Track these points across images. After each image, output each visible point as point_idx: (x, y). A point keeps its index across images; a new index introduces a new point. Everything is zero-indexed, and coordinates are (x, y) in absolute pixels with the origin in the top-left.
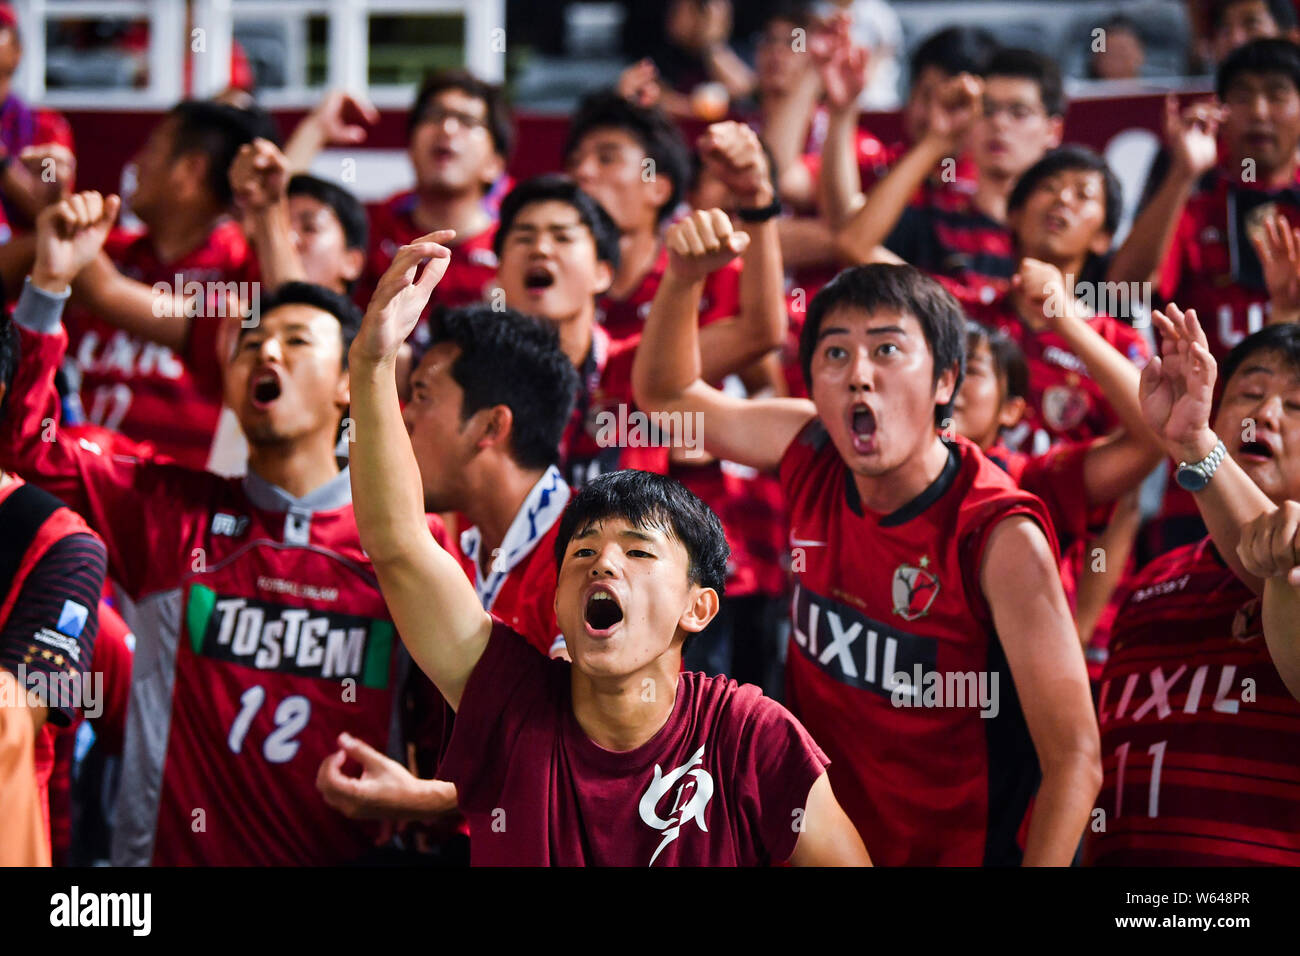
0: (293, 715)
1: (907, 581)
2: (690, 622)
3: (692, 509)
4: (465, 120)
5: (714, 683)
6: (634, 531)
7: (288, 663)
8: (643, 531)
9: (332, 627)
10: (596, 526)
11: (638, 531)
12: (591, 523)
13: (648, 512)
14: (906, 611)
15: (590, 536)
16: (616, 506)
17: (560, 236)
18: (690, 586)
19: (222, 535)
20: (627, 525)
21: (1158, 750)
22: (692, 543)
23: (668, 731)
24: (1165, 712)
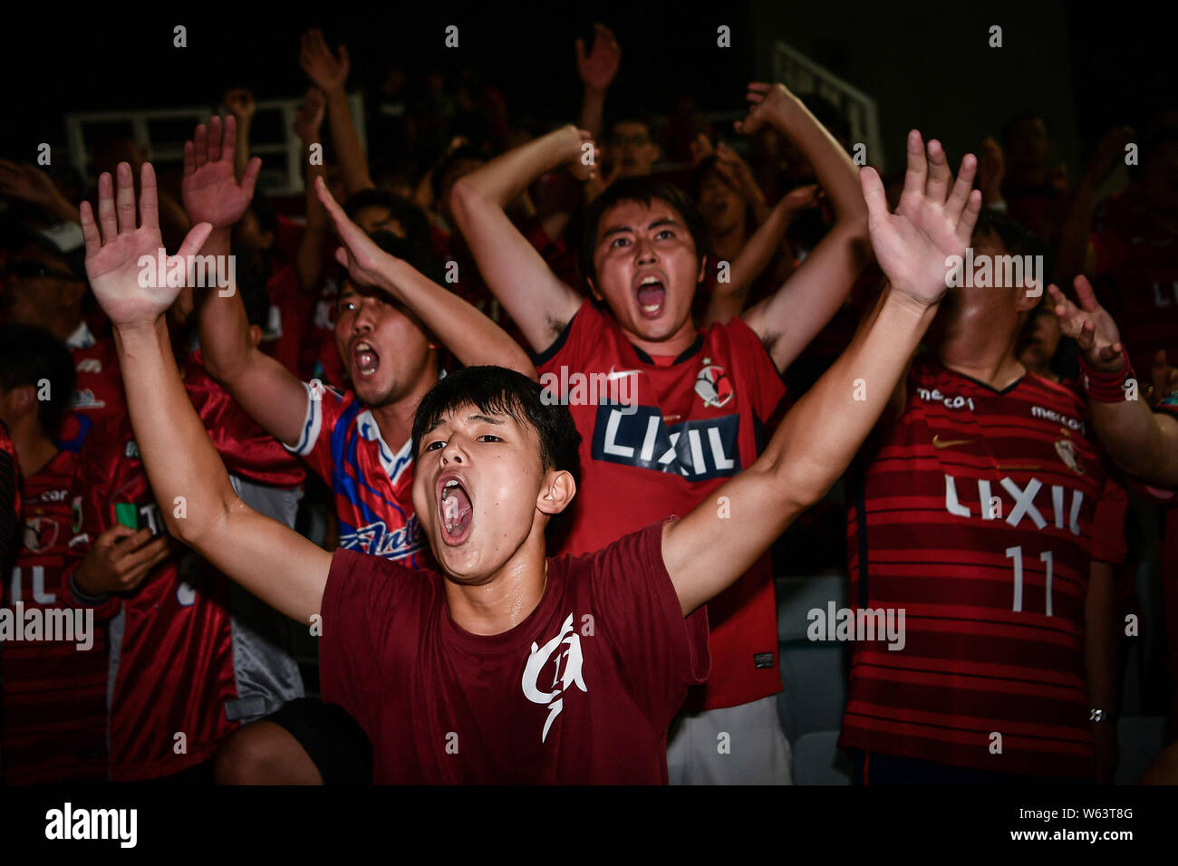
6: (483, 415)
14: (716, 400)
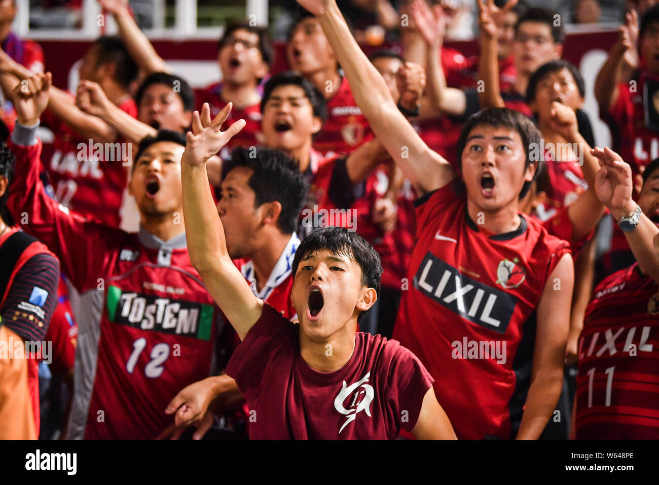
0: (161, 353)
1: (508, 268)
2: (362, 305)
3: (364, 247)
4: (247, 44)
5: (375, 338)
7: (158, 326)
8: (338, 257)
9: (182, 308)
10: (314, 254)
11: (336, 257)
12: (311, 253)
13: (341, 247)
15: (311, 259)
16: (325, 244)
17: (294, 102)
18: (362, 286)
19: (125, 261)
20: (330, 253)
21: (610, 371)
22: (363, 263)
23: (351, 363)
24: (613, 352)
